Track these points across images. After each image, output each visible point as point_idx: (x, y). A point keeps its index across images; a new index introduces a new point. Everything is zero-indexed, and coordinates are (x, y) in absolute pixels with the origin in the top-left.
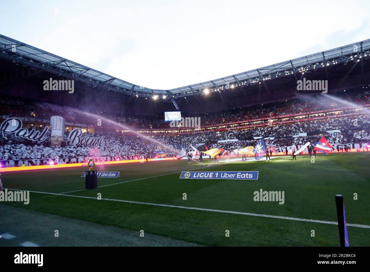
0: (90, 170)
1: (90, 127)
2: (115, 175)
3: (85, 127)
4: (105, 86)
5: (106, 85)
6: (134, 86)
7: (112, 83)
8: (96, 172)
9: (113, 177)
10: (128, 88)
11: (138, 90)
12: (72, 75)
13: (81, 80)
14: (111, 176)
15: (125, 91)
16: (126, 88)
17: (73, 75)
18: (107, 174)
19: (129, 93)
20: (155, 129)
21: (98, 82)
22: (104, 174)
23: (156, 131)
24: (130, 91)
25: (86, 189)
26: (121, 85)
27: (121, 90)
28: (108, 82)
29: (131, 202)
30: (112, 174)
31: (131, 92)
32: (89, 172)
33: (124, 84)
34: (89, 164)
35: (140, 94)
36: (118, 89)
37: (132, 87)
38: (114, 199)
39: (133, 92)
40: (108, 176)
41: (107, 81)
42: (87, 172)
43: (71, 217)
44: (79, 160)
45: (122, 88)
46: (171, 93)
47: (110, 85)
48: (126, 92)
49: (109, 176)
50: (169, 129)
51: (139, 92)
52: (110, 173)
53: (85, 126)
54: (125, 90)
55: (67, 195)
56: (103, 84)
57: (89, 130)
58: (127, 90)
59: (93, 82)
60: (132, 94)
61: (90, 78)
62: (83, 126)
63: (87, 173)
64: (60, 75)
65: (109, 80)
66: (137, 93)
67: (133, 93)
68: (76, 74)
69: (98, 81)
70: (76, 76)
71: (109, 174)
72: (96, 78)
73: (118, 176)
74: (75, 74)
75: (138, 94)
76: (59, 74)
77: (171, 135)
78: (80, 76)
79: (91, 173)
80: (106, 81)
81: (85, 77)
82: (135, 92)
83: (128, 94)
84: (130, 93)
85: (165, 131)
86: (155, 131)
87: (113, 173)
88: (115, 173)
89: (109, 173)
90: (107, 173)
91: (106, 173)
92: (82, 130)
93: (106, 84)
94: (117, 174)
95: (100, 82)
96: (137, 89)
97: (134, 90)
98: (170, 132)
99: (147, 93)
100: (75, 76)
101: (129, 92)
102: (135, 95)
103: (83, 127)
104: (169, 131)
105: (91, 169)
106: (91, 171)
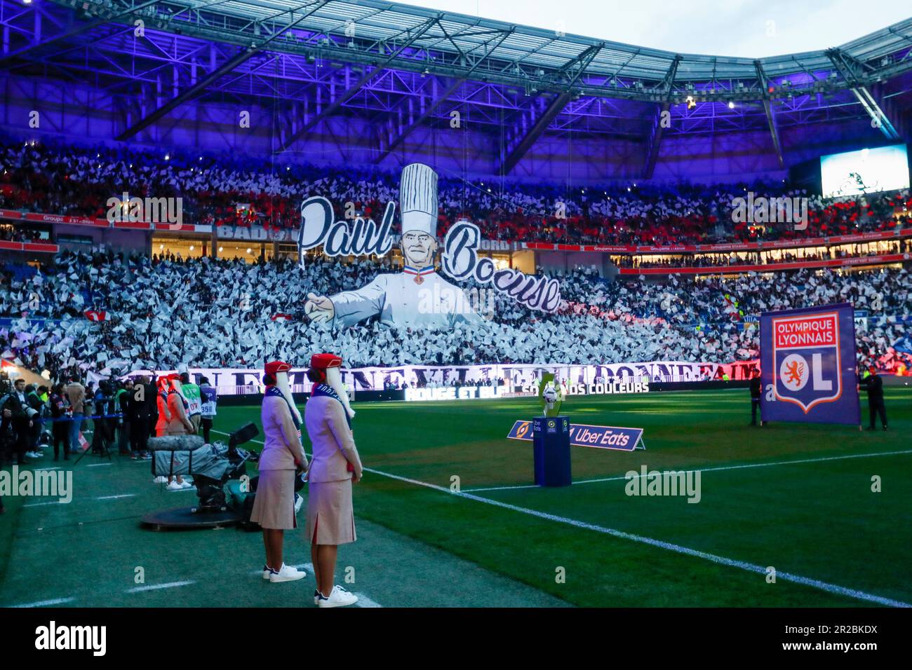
0: (545, 412)
1: (520, 248)
2: (625, 439)
3: (501, 252)
4: (565, 82)
5: (569, 81)
6: (678, 58)
7: (592, 67)
8: (565, 423)
9: (620, 446)
10: (654, 75)
11: (691, 76)
12: (460, 64)
13: (489, 76)
14: (610, 443)
15: (640, 89)
16: (645, 74)
17: (463, 64)
18: (596, 436)
19: (655, 95)
20: (776, 243)
21: (542, 72)
22: (586, 432)
23: (782, 248)
24: (662, 87)
25: (536, 484)
26: (624, 65)
27: (625, 90)
28: (577, 66)
29: (714, 558)
30: (615, 436)
31: (667, 89)
32: (544, 422)
33: (639, 61)
34: (544, 393)
35: (704, 92)
36: (612, 88)
37: (667, 66)
38: (648, 536)
39: (672, 89)
40: (598, 443)
41: (573, 61)
42: (538, 420)
43: (518, 580)
44: (468, 378)
45: (629, 80)
46: (851, 60)
47: (583, 75)
48: (645, 91)
49: (602, 442)
50: (843, 238)
51: (698, 83)
52: (607, 432)
53: (503, 248)
54: (641, 85)
55: (485, 500)
56: (560, 78)
57: (515, 263)
58: (649, 83)
59: (527, 77)
60: (668, 98)
61: (514, 64)
62: (498, 248)
63: (539, 423)
64: (427, 72)
65: (581, 57)
66: (691, 87)
67: (675, 93)
68: (471, 58)
69: (542, 67)
70: (471, 65)
71: (605, 437)
72: (535, 59)
73: (640, 444)
74: (469, 59)
75: (695, 92)
76: (424, 71)
77: (854, 266)
78: (484, 61)
79: (552, 424)
80: (567, 65)
81: (500, 64)
82: (682, 84)
83: (652, 99)
84: (661, 95)
85: (824, 249)
86: (777, 249)
87: (618, 432)
88: (626, 433)
89: (603, 431)
90: (598, 431)
91: (592, 431)
92: (494, 261)
93: (570, 73)
94: (633, 437)
95: (549, 70)
96: (689, 69)
97: (677, 77)
98: (850, 249)
99: (735, 81)
100: (468, 65)
101: (658, 91)
102: (682, 97)
103: (495, 252)
104: (843, 247)
105: (549, 411)
106: (551, 419)
